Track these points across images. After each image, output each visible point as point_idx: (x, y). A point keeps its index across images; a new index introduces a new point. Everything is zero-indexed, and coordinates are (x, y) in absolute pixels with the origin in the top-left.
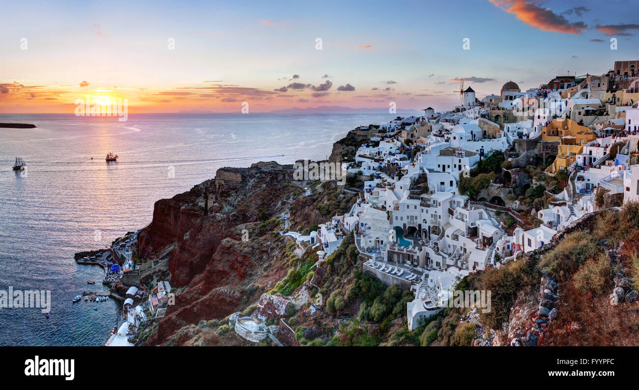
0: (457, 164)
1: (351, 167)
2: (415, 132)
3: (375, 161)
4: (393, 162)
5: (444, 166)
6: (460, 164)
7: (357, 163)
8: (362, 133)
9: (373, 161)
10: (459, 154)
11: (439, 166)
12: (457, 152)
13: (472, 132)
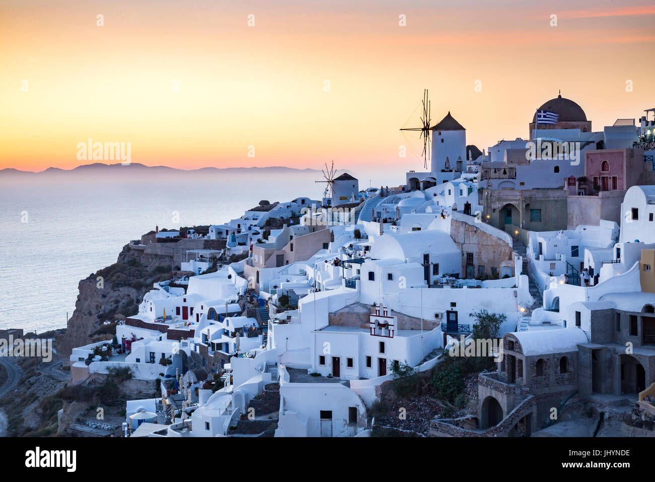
0: (376, 355)
1: (99, 357)
2: (287, 248)
3: (169, 337)
4: (216, 342)
5: (336, 361)
6: (382, 356)
7: (120, 342)
8: (160, 249)
9: (164, 335)
10: (381, 326)
11: (322, 360)
12: (373, 319)
13: (426, 257)
